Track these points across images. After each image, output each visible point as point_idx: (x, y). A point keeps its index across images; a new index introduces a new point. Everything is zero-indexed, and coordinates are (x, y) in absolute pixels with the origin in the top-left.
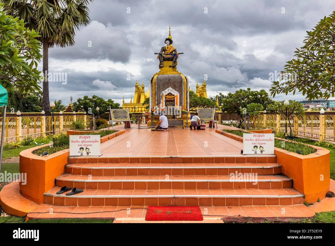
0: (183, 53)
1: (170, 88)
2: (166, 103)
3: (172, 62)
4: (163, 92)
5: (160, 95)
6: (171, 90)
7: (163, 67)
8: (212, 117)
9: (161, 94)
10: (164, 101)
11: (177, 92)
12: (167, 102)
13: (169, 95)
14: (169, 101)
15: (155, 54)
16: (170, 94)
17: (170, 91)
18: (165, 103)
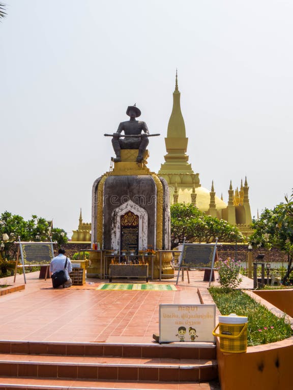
0: (159, 135)
1: (130, 202)
2: (121, 231)
3: (137, 151)
4: (117, 210)
5: (110, 214)
6: (132, 207)
7: (120, 161)
8: (209, 261)
9: (113, 213)
10: (118, 228)
11: (143, 210)
12: (124, 228)
13: (128, 215)
14: (128, 227)
15: (106, 135)
16: (129, 213)
17: (129, 208)
18: (119, 230)
